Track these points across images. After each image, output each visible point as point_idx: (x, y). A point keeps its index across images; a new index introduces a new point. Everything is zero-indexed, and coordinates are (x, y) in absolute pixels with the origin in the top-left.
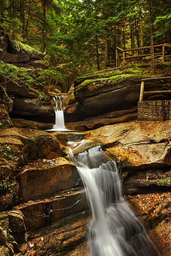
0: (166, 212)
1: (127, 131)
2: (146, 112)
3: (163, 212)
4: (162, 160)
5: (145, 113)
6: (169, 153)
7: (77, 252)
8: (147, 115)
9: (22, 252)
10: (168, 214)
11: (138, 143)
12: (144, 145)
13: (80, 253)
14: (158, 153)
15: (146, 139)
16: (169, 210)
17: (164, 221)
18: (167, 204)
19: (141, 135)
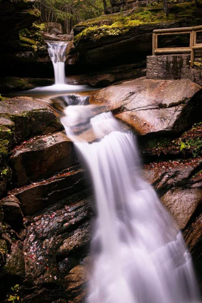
0: (172, 182)
1: (133, 93)
2: (156, 70)
3: (169, 182)
4: (171, 128)
5: (154, 70)
6: (178, 119)
7: (79, 233)
8: (156, 72)
9: (21, 239)
10: (174, 184)
11: (145, 108)
12: (152, 110)
13: (82, 233)
14: (166, 120)
15: (155, 103)
16: (175, 180)
17: (170, 191)
18: (174, 174)
19: (149, 98)
